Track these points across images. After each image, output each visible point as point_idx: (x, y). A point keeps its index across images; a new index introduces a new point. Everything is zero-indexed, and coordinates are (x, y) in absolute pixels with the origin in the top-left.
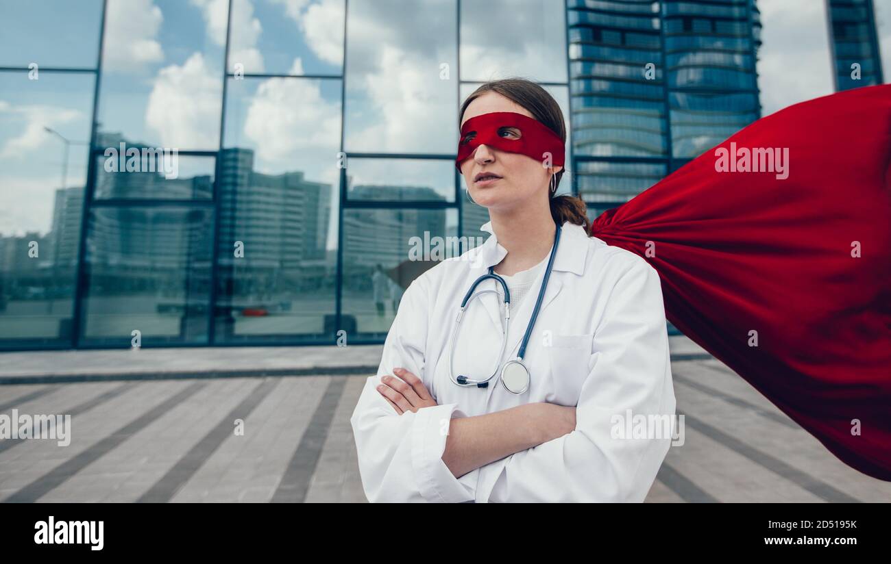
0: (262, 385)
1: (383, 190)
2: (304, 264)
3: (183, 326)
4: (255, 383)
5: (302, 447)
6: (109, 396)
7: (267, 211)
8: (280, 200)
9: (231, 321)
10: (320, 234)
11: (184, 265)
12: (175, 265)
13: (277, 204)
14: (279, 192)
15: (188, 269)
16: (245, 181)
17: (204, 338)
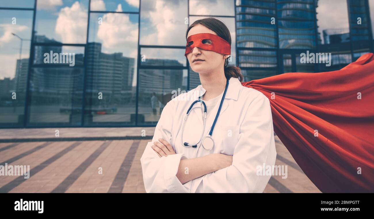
0: (104, 144)
1: (157, 61)
2: (122, 92)
3: (71, 118)
4: (101, 143)
5: (121, 170)
6: (39, 147)
7: (107, 69)
8: (112, 65)
9: (91, 116)
10: (129, 79)
11: (71, 92)
12: (68, 92)
13: (111, 66)
14: (112, 61)
15: (73, 94)
16: (98, 56)
17: (80, 124)
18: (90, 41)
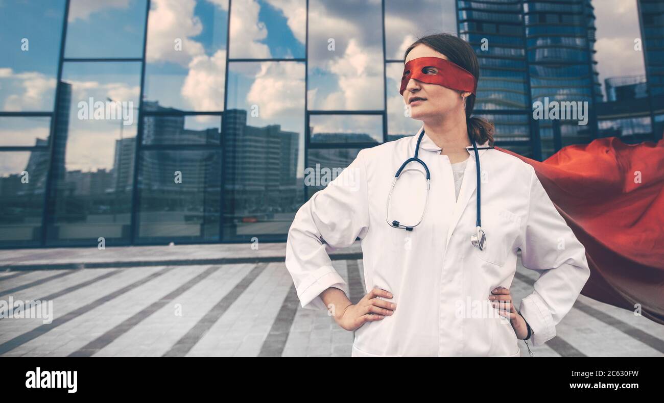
0: (256, 268)
1: (336, 136)
2: (281, 188)
3: (202, 230)
4: (251, 266)
5: (284, 308)
6: (156, 275)
7: (255, 152)
8: (265, 145)
9: (234, 227)
10: (292, 167)
11: (202, 190)
12: (196, 190)
13: (262, 147)
14: (264, 139)
15: (205, 192)
16: (241, 132)
17: (217, 238)
18: (230, 107)
